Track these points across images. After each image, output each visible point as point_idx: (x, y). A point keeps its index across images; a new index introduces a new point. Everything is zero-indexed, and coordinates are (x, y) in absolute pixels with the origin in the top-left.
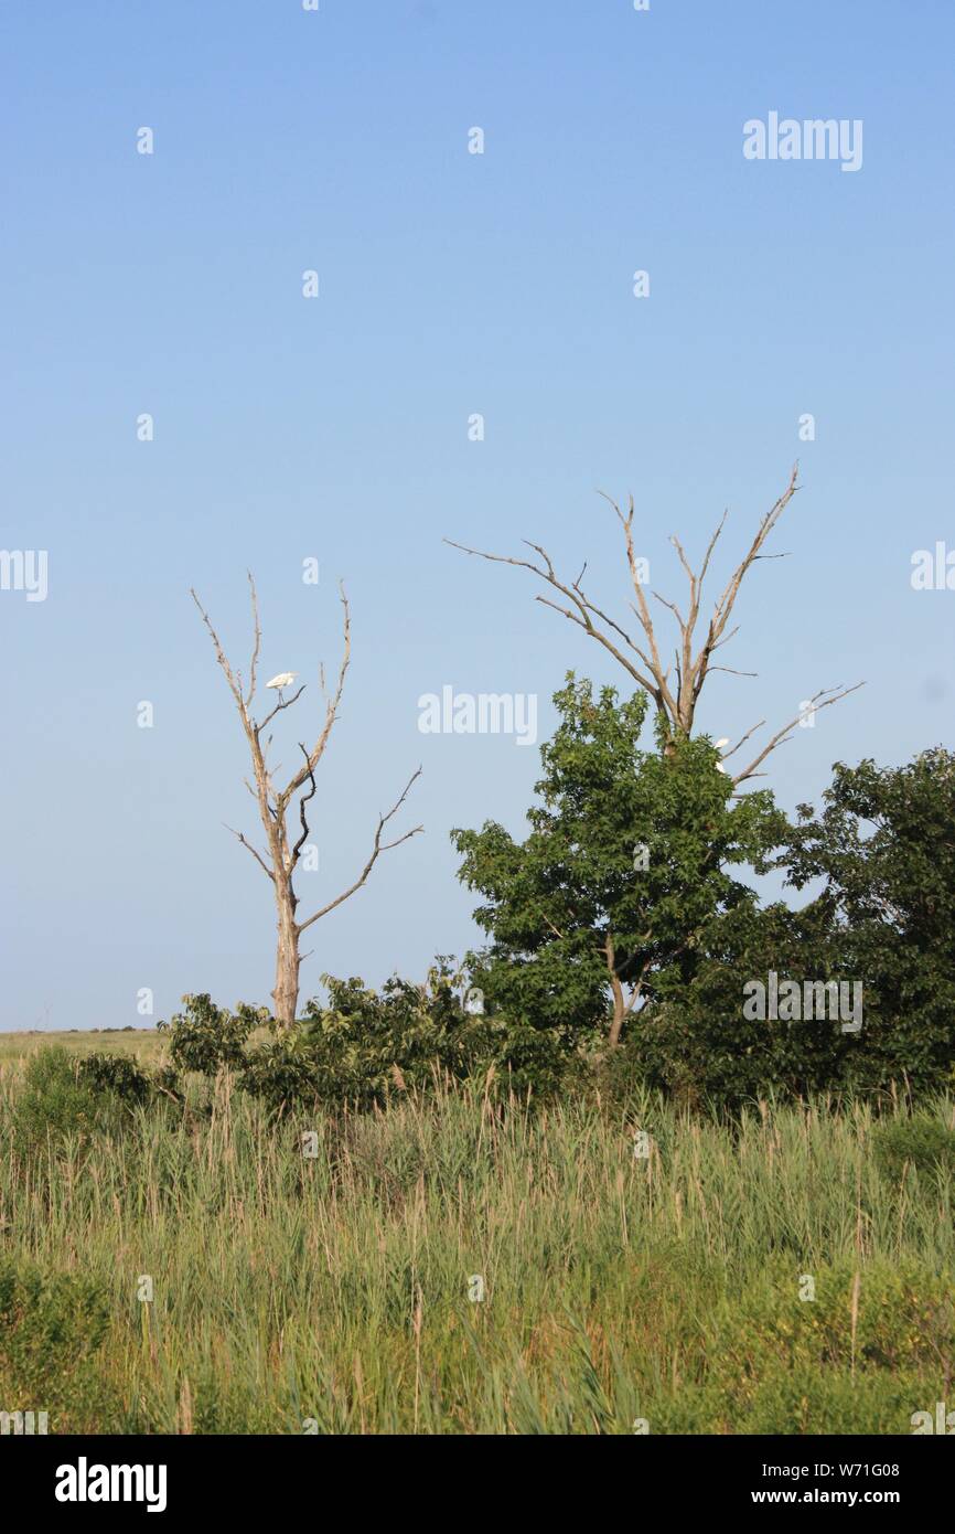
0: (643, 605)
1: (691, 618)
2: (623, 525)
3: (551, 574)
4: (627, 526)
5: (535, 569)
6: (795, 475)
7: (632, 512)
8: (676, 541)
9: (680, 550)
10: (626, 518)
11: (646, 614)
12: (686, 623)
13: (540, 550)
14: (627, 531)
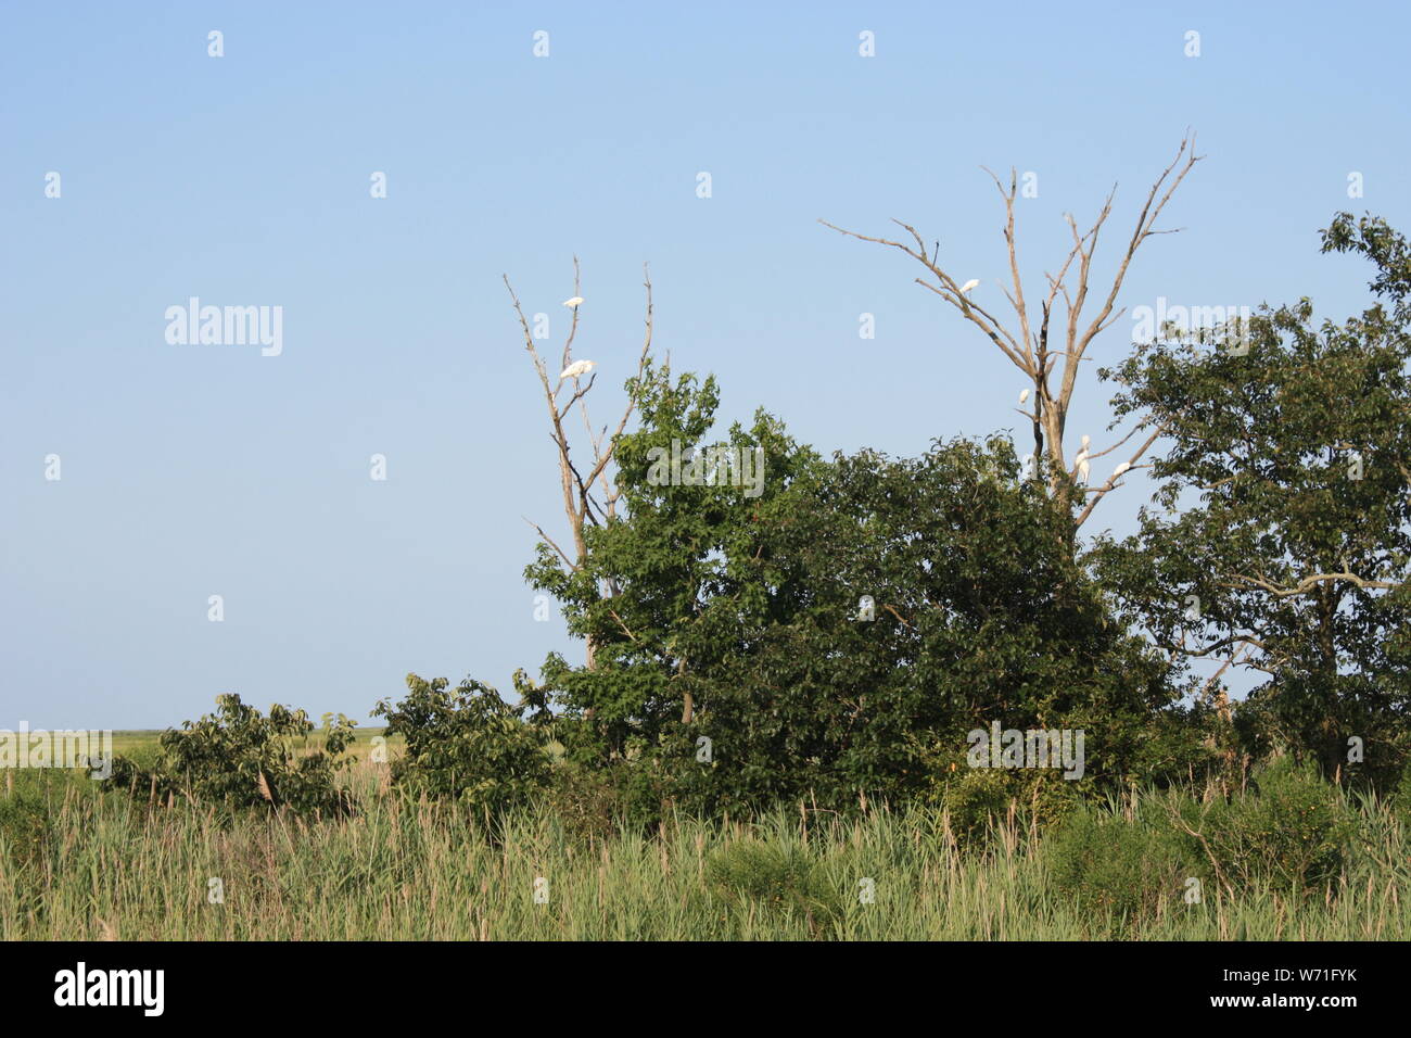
0: (1018, 284)
1: (1079, 299)
2: (1005, 201)
3: (924, 254)
4: (1009, 202)
5: (907, 249)
6: (1184, 144)
7: (1014, 187)
8: (1071, 217)
9: (1074, 226)
10: (1009, 196)
11: (1020, 296)
12: (1073, 304)
13: (911, 229)
14: (1009, 207)
